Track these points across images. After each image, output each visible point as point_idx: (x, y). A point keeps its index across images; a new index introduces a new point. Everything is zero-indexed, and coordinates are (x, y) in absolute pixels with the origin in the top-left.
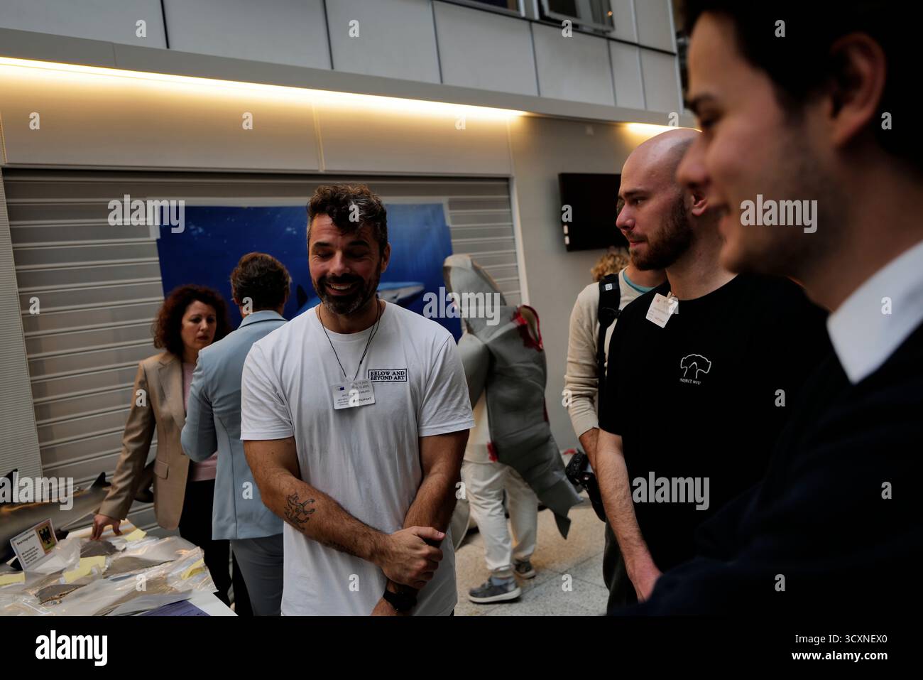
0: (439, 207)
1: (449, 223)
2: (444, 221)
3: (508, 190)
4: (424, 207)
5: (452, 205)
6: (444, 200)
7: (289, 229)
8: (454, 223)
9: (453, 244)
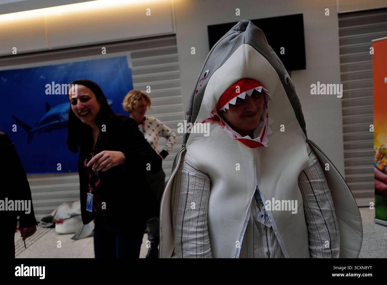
0: (124, 58)
1: (130, 66)
2: (127, 65)
3: (175, 42)
4: (114, 59)
5: (133, 56)
6: (127, 54)
7: (42, 77)
8: (133, 66)
9: (133, 78)
